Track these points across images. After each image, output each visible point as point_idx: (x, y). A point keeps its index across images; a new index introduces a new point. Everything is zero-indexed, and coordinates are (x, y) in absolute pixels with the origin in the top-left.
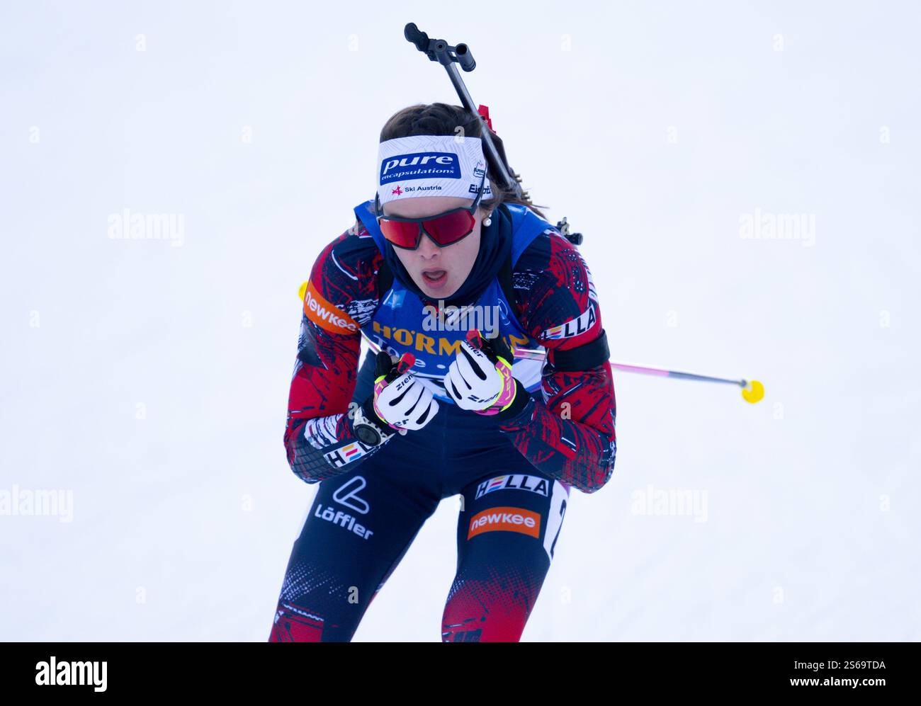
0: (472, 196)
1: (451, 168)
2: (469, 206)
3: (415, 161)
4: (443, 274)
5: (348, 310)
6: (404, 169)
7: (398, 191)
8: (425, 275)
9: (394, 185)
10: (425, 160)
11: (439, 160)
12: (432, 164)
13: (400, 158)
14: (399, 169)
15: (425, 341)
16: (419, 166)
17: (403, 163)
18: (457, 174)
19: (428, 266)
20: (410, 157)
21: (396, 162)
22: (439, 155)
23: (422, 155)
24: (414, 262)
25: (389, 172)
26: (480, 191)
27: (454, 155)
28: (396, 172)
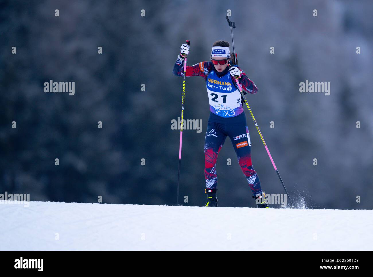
0: (227, 57)
1: (224, 52)
2: (226, 59)
3: (218, 51)
4: (221, 69)
6: (216, 52)
7: (215, 55)
9: (214, 54)
10: (220, 51)
11: (222, 51)
12: (221, 51)
13: (216, 50)
16: (219, 51)
17: (216, 51)
18: (225, 54)
19: (219, 68)
20: (217, 50)
22: (222, 50)
23: (219, 50)
24: (217, 67)
26: (228, 56)
27: (225, 50)
28: (215, 52)
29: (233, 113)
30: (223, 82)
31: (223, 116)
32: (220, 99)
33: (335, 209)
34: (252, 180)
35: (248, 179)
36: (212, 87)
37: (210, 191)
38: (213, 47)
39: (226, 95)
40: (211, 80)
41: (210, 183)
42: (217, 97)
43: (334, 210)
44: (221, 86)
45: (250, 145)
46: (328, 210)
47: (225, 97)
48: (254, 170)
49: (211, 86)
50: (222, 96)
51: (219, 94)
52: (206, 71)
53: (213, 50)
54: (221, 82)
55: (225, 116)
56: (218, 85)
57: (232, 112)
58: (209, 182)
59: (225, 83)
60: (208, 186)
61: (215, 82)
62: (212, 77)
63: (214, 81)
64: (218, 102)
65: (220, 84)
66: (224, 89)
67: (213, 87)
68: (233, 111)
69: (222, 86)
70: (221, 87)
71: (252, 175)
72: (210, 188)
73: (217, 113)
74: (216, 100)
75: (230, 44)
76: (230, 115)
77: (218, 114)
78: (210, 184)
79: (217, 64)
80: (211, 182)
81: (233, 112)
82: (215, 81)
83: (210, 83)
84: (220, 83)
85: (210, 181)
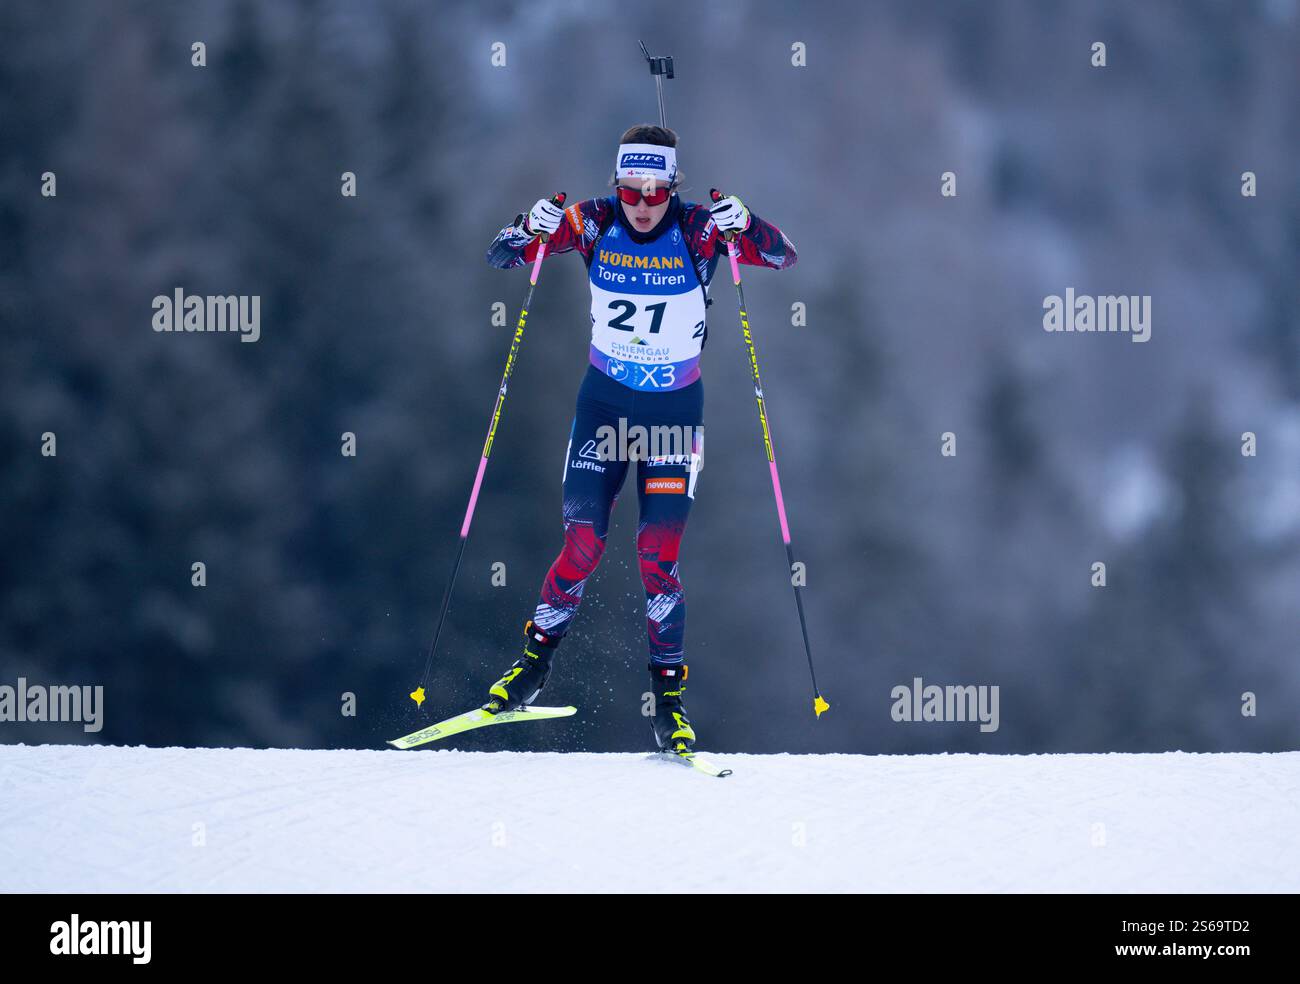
0: (671, 180)
1: (660, 164)
2: (668, 187)
3: (643, 157)
4: (648, 220)
5: (584, 218)
6: (636, 161)
7: (631, 173)
8: (638, 219)
9: (629, 169)
10: (648, 158)
11: (656, 159)
12: (652, 160)
13: (634, 155)
14: (632, 161)
15: (628, 259)
16: (644, 161)
17: (636, 158)
18: (664, 168)
19: (641, 216)
20: (640, 155)
21: (632, 157)
22: (656, 156)
23: (647, 155)
24: (631, 213)
25: (627, 161)
26: (674, 177)
27: (663, 157)
28: (629, 162)
29: (668, 379)
30: (655, 259)
31: (633, 385)
32: (642, 320)
33: (977, 754)
34: (660, 609)
35: (650, 600)
36: (616, 277)
37: (539, 637)
38: (622, 146)
39: (665, 304)
40: (612, 257)
41: (553, 617)
42: (631, 309)
43: (973, 756)
44: (647, 271)
45: (691, 494)
46: (956, 755)
47: (659, 310)
48: (678, 579)
49: (611, 276)
50: (648, 308)
51: (641, 301)
52: (591, 229)
53: (624, 156)
54: (646, 259)
55: (642, 384)
56: (638, 272)
57: (664, 375)
58: (550, 614)
59: (664, 259)
60: (540, 622)
61: (626, 261)
62: (612, 246)
63: (622, 257)
64: (631, 329)
65: (645, 267)
66: (659, 283)
67: (619, 278)
68: (668, 371)
69: (653, 270)
70: (647, 275)
71: (667, 592)
72: (544, 628)
73: (614, 371)
74: (623, 323)
75: (678, 138)
76: (656, 385)
77: (618, 376)
78: (550, 621)
79: (634, 203)
80: (557, 615)
81: (670, 374)
82: (625, 257)
83: (610, 268)
84: (644, 262)
85: (553, 614)
